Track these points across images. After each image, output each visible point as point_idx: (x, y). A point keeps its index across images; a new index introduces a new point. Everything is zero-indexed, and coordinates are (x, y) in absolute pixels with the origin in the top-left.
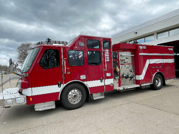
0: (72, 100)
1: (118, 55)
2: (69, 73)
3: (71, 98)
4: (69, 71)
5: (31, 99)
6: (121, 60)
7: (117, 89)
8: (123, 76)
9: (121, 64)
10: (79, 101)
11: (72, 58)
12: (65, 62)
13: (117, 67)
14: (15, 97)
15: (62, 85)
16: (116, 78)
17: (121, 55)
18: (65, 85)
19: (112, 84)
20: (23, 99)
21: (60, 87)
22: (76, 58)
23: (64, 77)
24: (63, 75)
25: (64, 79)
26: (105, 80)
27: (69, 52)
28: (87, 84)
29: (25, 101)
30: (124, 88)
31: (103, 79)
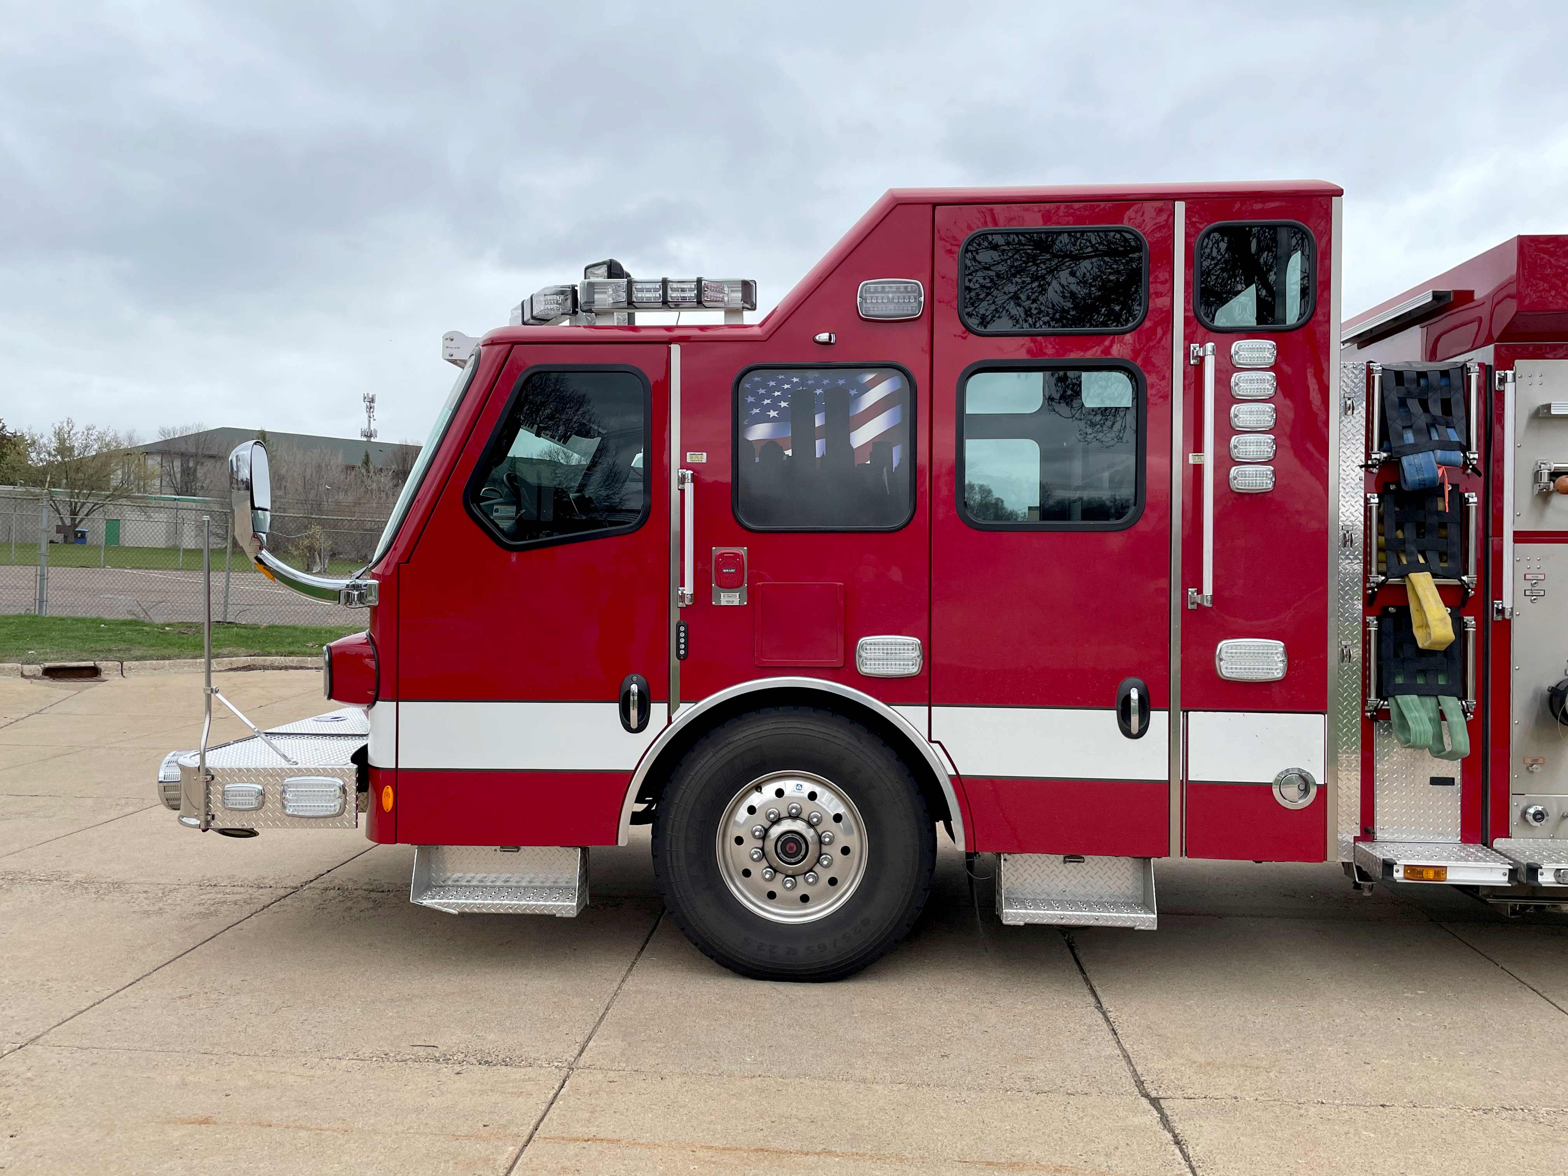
0: (751, 866)
1: (1496, 402)
2: (730, 599)
4: (730, 585)
5: (388, 795)
7: (1386, 864)
9: (1520, 537)
11: (770, 446)
12: (689, 489)
14: (285, 765)
15: (658, 711)
17: (1543, 415)
18: (686, 712)
19: (1305, 781)
20: (334, 785)
21: (634, 723)
22: (820, 446)
23: (682, 635)
24: (675, 617)
25: (678, 656)
26: (1187, 712)
27: (748, 386)
28: (933, 739)
29: (343, 809)
30: (1533, 870)
31: (1164, 705)
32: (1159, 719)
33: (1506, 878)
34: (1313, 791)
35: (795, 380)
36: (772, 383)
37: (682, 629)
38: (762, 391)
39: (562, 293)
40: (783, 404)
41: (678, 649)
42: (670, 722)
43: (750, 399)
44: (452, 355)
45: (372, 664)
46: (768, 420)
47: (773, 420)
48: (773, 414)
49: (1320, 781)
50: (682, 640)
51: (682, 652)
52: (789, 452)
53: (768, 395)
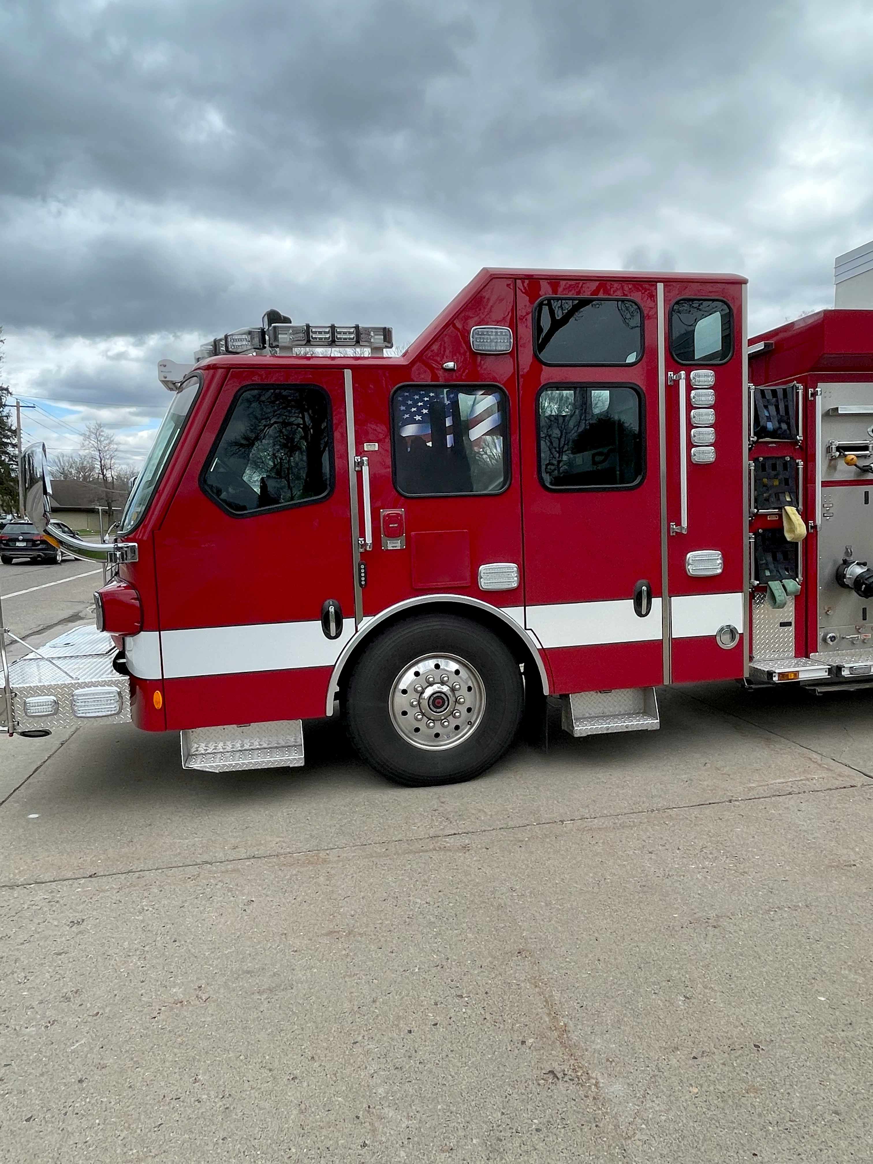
0: (417, 725)
1: (810, 407)
2: (394, 545)
3: (413, 713)
4: (393, 534)
5: (158, 698)
6: (828, 449)
7: (770, 674)
8: (839, 577)
9: (825, 484)
10: (468, 733)
11: (416, 439)
12: (366, 470)
13: (794, 503)
14: (69, 681)
15: (348, 623)
16: (775, 586)
17: (832, 414)
18: (368, 623)
19: (732, 631)
20: (112, 693)
21: (333, 633)
22: (449, 439)
23: (363, 571)
24: (356, 558)
25: (361, 585)
26: (670, 597)
27: (400, 399)
28: (527, 628)
29: (121, 709)
30: (839, 668)
31: (659, 595)
32: (657, 602)
33: (827, 674)
34: (737, 637)
35: (432, 394)
36: (416, 397)
37: (362, 567)
38: (410, 402)
39: (250, 333)
40: (425, 411)
41: (360, 581)
42: (357, 631)
43: (403, 408)
44: (166, 378)
45: (137, 603)
46: (415, 422)
47: (418, 422)
48: (418, 418)
49: (740, 631)
50: (363, 575)
51: (363, 583)
52: (430, 444)
53: (415, 405)
